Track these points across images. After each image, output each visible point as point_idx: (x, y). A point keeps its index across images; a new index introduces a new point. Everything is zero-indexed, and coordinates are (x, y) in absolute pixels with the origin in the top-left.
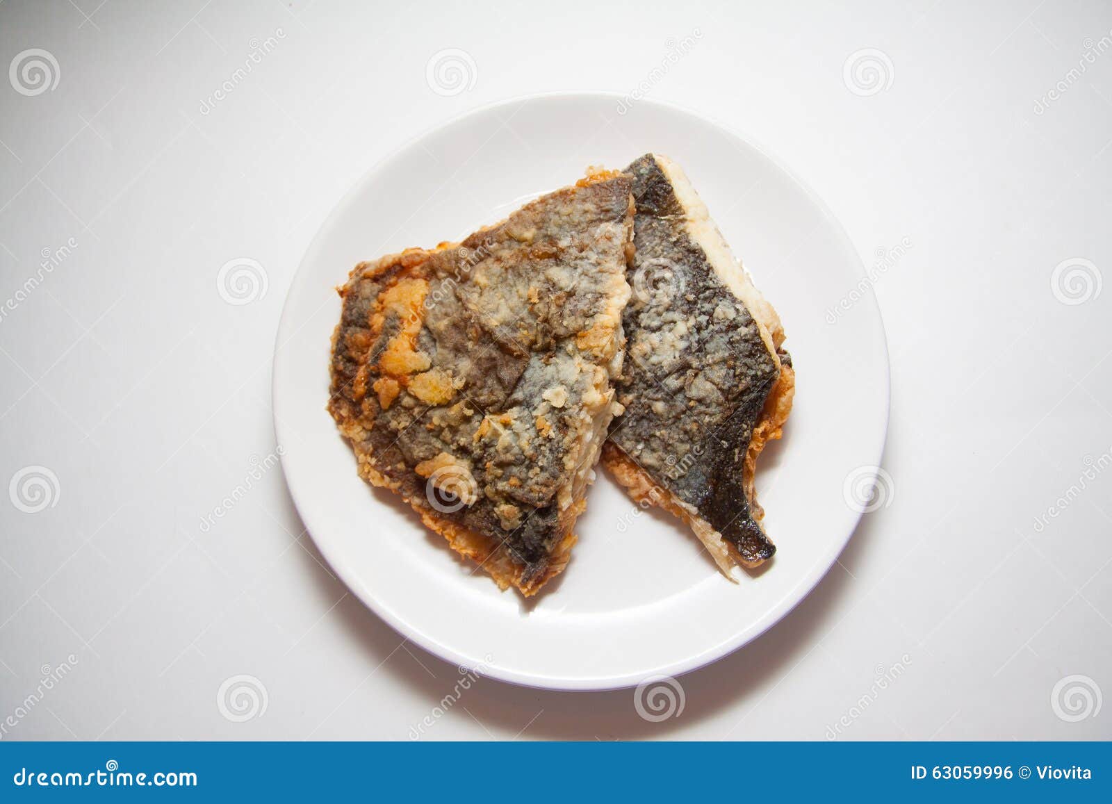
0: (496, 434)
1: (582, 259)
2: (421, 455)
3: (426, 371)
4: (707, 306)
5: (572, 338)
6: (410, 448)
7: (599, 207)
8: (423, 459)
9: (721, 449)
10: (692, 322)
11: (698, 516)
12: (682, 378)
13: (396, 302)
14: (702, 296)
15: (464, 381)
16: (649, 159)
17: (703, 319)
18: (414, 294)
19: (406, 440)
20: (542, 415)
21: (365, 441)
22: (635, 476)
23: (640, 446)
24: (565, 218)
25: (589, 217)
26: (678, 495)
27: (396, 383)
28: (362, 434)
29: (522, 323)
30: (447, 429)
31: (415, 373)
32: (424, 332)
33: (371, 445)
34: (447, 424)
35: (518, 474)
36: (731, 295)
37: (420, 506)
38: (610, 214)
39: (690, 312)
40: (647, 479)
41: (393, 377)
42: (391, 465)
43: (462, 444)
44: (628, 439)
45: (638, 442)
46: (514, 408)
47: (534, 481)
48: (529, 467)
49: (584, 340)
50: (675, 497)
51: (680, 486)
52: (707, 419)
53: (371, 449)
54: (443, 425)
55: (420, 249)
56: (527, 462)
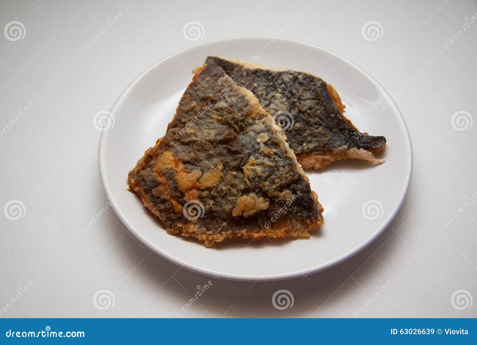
0: (254, 171)
1: (223, 93)
2: (230, 207)
3: (202, 176)
4: (280, 82)
5: (248, 117)
6: (223, 210)
7: (211, 76)
8: (232, 209)
9: (333, 118)
10: (280, 90)
11: (349, 148)
12: (296, 108)
13: (163, 165)
14: (274, 80)
15: (221, 164)
16: (209, 58)
17: (283, 86)
18: (168, 157)
19: (218, 208)
20: (264, 149)
21: (199, 228)
22: (312, 158)
23: (304, 144)
24: (202, 89)
25: (211, 81)
26: (335, 147)
27: (194, 190)
28: (195, 226)
29: (223, 129)
30: (231, 188)
31: (198, 180)
32: (186, 165)
33: (203, 228)
34: (230, 185)
35: (276, 177)
36: (284, 72)
37: (247, 232)
38: (218, 76)
39: (276, 88)
40: (318, 155)
41: (191, 189)
42: (219, 228)
43: (243, 188)
44: (297, 147)
45: (302, 145)
46: (250, 157)
47: (284, 174)
48: (278, 170)
49: (253, 113)
50: (335, 149)
51: (332, 143)
52: (319, 112)
53: (205, 229)
54: (229, 187)
55: (151, 148)
56: (275, 169)
